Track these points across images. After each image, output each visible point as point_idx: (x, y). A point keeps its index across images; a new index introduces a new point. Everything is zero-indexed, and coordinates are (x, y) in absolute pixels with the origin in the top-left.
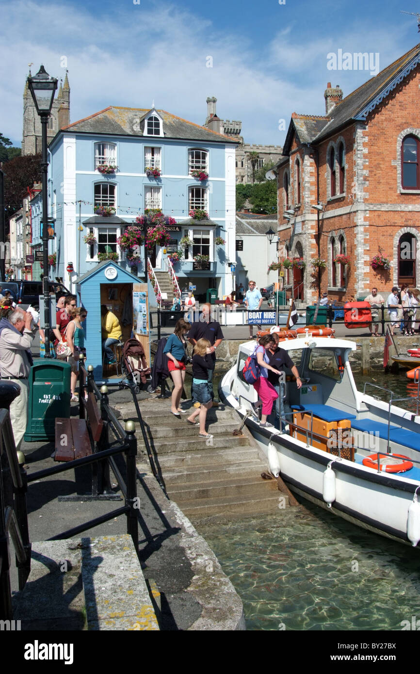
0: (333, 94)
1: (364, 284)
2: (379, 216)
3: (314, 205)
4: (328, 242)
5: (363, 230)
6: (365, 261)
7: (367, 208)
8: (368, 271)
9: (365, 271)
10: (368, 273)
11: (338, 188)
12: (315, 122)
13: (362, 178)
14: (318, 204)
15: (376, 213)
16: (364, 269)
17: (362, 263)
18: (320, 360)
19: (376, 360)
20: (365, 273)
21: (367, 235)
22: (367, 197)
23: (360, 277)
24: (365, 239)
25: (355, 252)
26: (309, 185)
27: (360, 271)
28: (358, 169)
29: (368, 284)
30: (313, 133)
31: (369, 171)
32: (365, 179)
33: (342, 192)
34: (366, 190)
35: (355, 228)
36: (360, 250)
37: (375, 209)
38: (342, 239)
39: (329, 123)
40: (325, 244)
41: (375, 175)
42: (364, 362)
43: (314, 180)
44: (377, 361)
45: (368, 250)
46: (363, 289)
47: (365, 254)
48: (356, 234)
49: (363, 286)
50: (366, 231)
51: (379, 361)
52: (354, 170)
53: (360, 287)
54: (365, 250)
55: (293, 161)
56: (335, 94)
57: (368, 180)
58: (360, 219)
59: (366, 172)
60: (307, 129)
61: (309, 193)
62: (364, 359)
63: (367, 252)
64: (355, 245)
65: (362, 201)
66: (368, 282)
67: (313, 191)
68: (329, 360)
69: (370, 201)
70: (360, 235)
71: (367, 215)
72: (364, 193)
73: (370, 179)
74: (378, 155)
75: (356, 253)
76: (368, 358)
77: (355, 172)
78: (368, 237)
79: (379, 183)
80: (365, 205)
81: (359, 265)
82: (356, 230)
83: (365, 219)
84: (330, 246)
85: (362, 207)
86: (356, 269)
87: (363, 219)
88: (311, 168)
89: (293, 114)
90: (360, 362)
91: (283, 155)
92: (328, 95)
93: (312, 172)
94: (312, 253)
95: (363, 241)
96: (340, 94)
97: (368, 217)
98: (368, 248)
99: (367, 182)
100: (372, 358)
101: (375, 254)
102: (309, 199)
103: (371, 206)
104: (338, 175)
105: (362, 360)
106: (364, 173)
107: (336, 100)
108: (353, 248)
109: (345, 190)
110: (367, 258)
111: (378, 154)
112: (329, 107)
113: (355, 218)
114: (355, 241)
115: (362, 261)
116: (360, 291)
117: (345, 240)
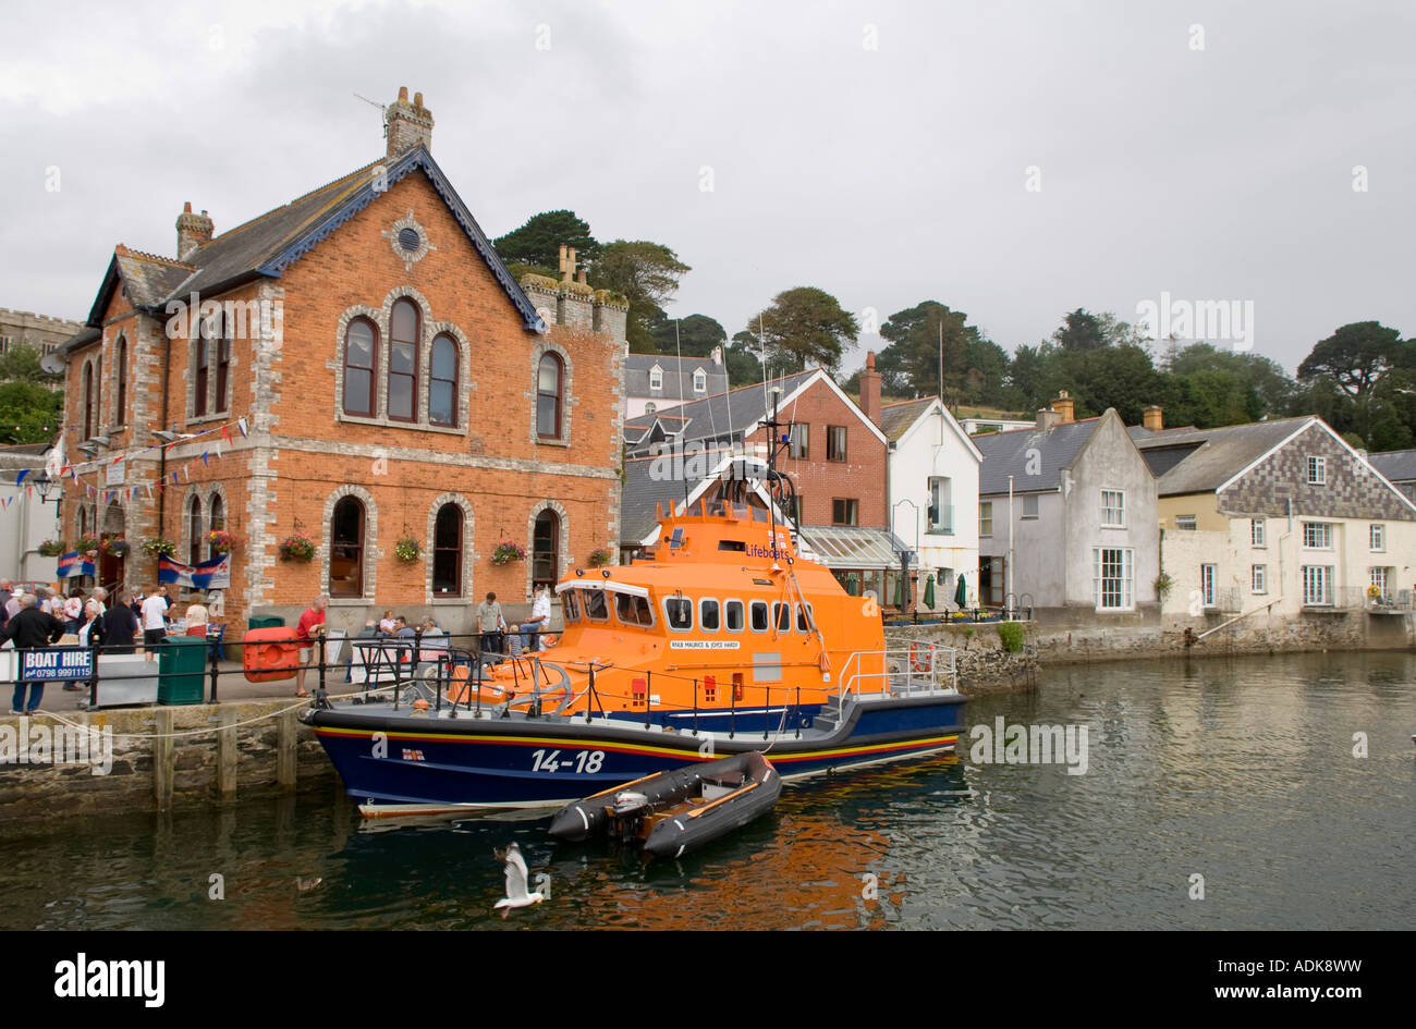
0: (195, 224)
1: (265, 590)
2: (298, 460)
3: (154, 431)
4: (185, 505)
5: (264, 485)
6: (267, 546)
7: (276, 444)
8: (273, 565)
9: (267, 565)
10: (271, 568)
11: (210, 402)
12: (163, 269)
13: (267, 386)
14: (164, 429)
15: (292, 456)
16: (264, 561)
17: (261, 550)
18: (189, 752)
19: (308, 744)
20: (266, 569)
21: (273, 496)
22: (276, 423)
23: (256, 577)
24: (268, 504)
25: (247, 527)
26: (146, 390)
27: (256, 564)
28: (261, 368)
29: (271, 590)
30: (161, 289)
31: (283, 374)
32: (275, 389)
33: (220, 407)
34: (274, 410)
35: (249, 481)
36: (258, 523)
37: (291, 446)
38: (216, 501)
39: (192, 276)
40: (177, 508)
41: (294, 383)
42: (285, 750)
43: (158, 382)
44: (309, 747)
45: (274, 525)
46: (260, 599)
47: (267, 532)
48: (251, 492)
49: (261, 594)
50: (271, 486)
51: (314, 747)
52: (252, 370)
53: (255, 595)
54: (268, 525)
55: (111, 341)
56: (199, 225)
57: (280, 392)
58: (260, 464)
59: (276, 376)
60: (148, 280)
61: (146, 406)
62: (285, 744)
63: (271, 528)
64: (249, 514)
65: (266, 429)
66: (272, 586)
67: (154, 403)
68: (211, 750)
69: (282, 431)
70: (259, 494)
71: (275, 458)
72: (271, 415)
73: (283, 389)
74: (303, 346)
75: (248, 529)
76: (293, 742)
77: (254, 373)
78: (274, 500)
79: (300, 398)
80: (272, 437)
81: (256, 554)
82: (250, 485)
83: (272, 464)
84: (186, 513)
85: (265, 441)
86: (247, 561)
87: (265, 464)
88: (153, 357)
89: (118, 247)
90: (275, 750)
91: (89, 324)
92: (185, 224)
93: (154, 366)
94: (146, 525)
95: (264, 506)
96: (208, 226)
97: (277, 461)
98: (274, 521)
99: (278, 395)
100: (300, 741)
101: (288, 534)
102: (145, 418)
103: (284, 441)
104: (212, 376)
105: (281, 747)
106: (273, 377)
107: (199, 238)
108: (241, 519)
109: (229, 404)
110: (272, 540)
111: (303, 344)
112: (184, 249)
113: (250, 461)
114: (249, 506)
115: (262, 545)
116: (254, 604)
117: (225, 502)
